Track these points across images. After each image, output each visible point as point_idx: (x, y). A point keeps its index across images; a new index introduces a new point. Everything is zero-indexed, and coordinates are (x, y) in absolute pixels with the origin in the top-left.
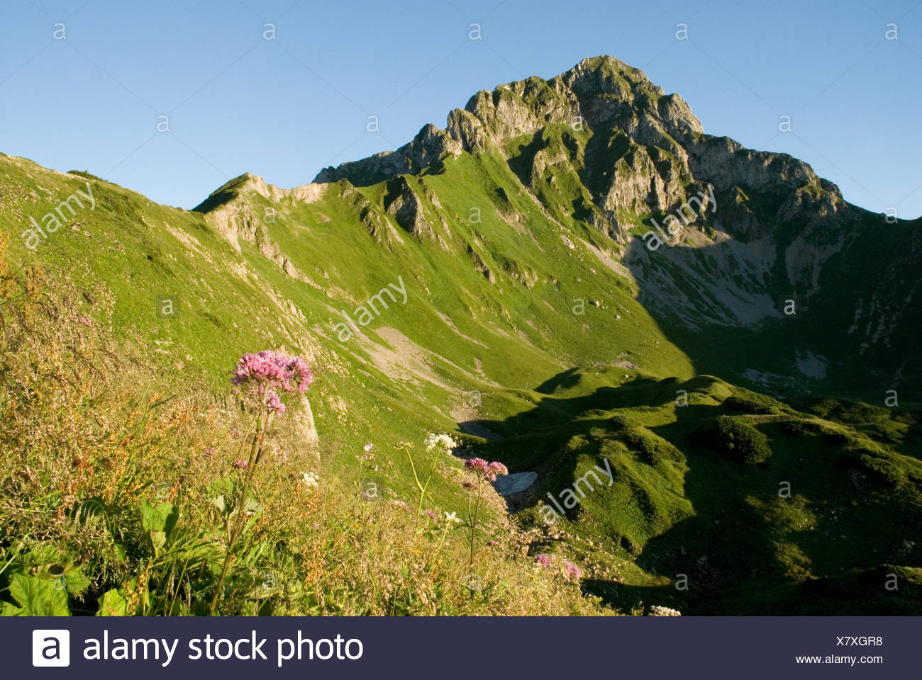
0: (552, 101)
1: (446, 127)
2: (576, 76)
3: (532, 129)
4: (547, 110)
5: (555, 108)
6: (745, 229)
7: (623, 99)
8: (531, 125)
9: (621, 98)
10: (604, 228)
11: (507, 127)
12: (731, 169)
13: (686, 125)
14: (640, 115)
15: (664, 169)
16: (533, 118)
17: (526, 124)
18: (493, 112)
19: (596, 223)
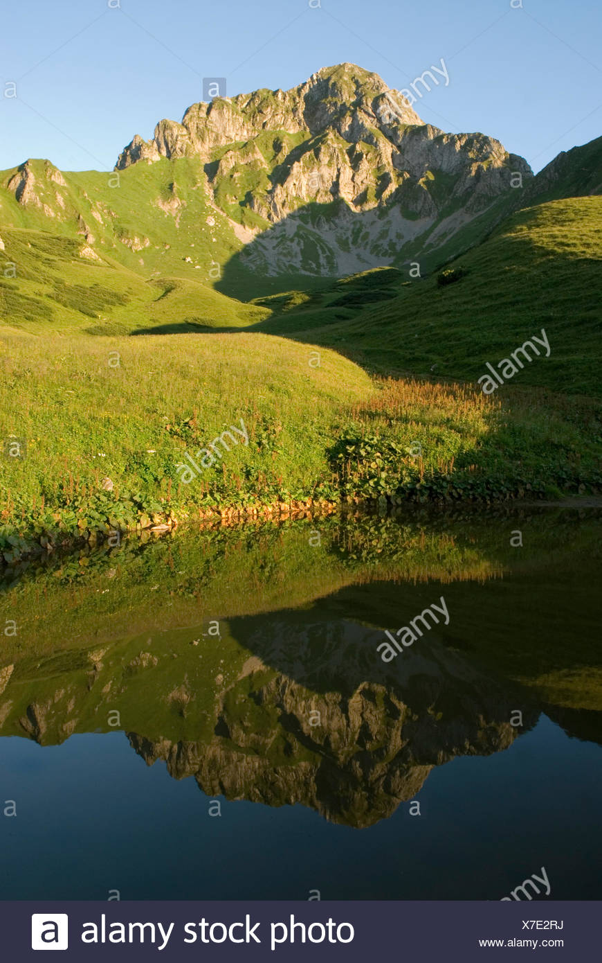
0: (269, 109)
1: (153, 138)
2: (310, 86)
3: (246, 137)
4: (264, 118)
5: (273, 116)
6: (419, 208)
7: (344, 101)
8: (245, 133)
9: (342, 100)
10: (263, 212)
11: (217, 136)
12: (428, 155)
13: (397, 118)
14: (354, 115)
15: (356, 160)
16: (249, 126)
17: (239, 132)
18: (204, 122)
19: (256, 206)
